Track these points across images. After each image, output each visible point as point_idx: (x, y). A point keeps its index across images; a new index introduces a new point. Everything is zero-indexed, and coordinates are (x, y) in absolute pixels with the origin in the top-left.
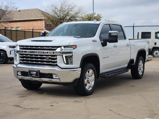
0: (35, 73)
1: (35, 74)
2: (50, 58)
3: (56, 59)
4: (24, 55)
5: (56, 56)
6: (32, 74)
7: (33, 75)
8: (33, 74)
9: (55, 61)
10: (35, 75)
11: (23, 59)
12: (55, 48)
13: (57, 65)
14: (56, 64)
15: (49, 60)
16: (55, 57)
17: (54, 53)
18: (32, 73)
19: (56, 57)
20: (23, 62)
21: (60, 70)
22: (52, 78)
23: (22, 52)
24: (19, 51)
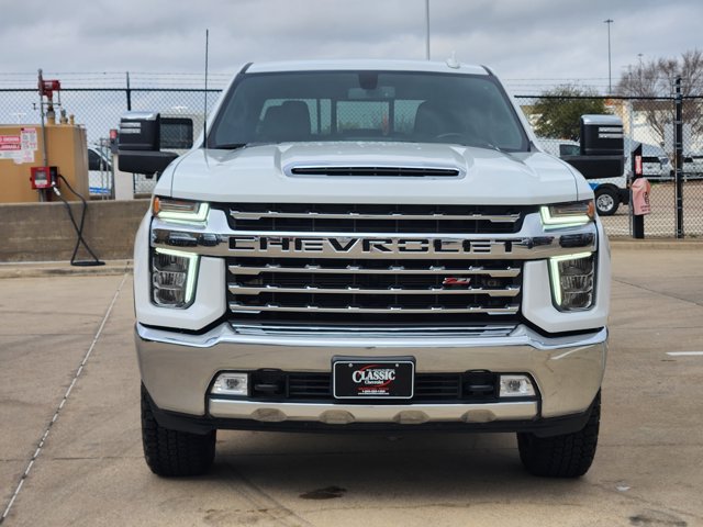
0: (388, 375)
1: (388, 385)
2: (477, 281)
3: (518, 281)
5: (520, 263)
6: (363, 385)
7: (367, 392)
8: (371, 387)
9: (511, 291)
10: (382, 392)
11: (261, 293)
12: (512, 219)
13: (519, 319)
14: (511, 310)
15: (473, 291)
16: (512, 272)
17: (508, 248)
18: (358, 377)
19: (518, 271)
20: (255, 310)
21: (542, 345)
22: (492, 395)
23: (263, 242)
24: (232, 242)
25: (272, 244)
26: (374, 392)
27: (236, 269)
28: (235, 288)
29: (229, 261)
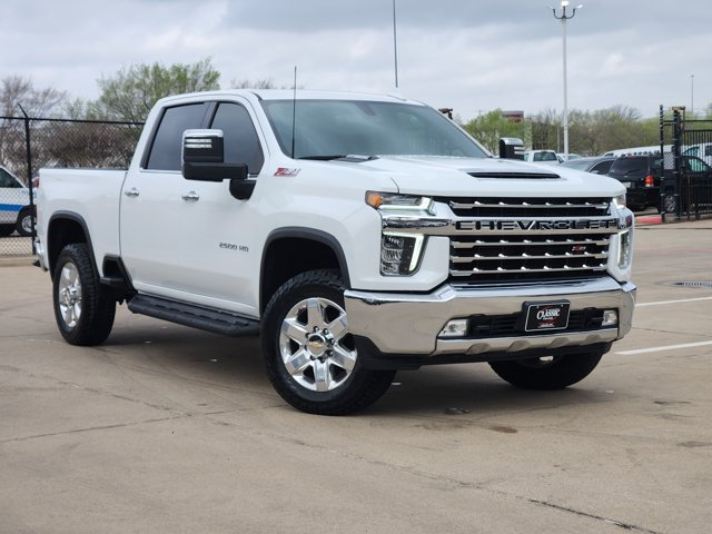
0: (555, 313)
1: (555, 320)
2: (588, 248)
3: (607, 247)
4: (479, 242)
5: (608, 236)
6: (542, 321)
7: (543, 326)
8: (546, 322)
9: (604, 254)
10: (551, 325)
11: (472, 261)
13: (607, 273)
14: (603, 267)
17: (607, 226)
18: (540, 315)
23: (478, 225)
24: (458, 225)
25: (484, 226)
26: (547, 325)
27: (457, 245)
28: (457, 259)
29: (453, 238)
